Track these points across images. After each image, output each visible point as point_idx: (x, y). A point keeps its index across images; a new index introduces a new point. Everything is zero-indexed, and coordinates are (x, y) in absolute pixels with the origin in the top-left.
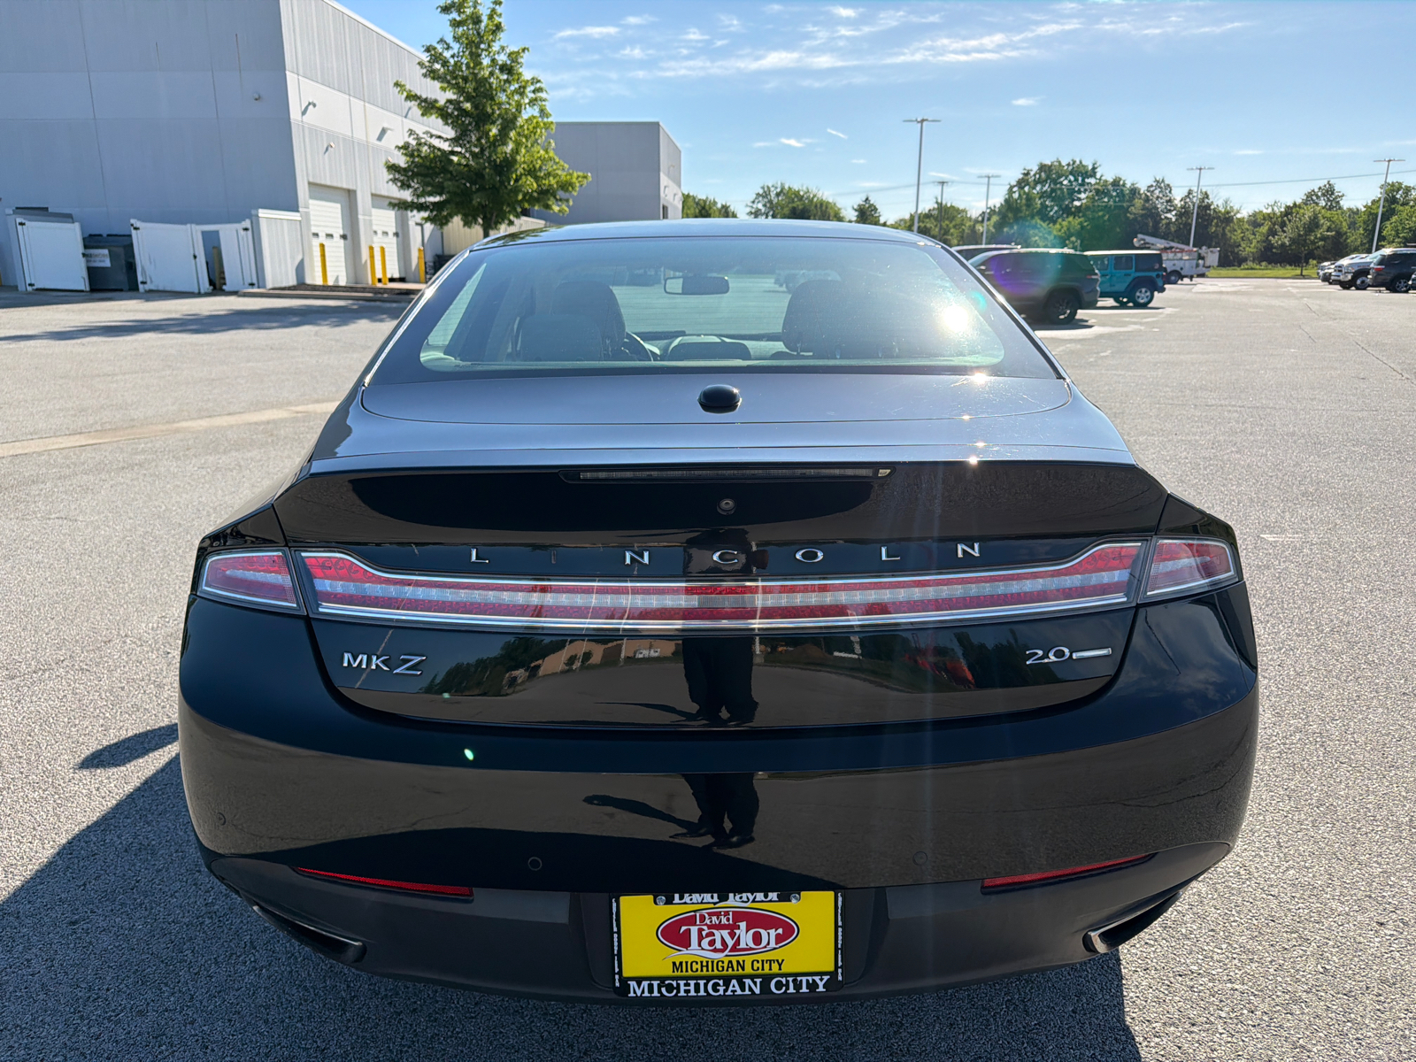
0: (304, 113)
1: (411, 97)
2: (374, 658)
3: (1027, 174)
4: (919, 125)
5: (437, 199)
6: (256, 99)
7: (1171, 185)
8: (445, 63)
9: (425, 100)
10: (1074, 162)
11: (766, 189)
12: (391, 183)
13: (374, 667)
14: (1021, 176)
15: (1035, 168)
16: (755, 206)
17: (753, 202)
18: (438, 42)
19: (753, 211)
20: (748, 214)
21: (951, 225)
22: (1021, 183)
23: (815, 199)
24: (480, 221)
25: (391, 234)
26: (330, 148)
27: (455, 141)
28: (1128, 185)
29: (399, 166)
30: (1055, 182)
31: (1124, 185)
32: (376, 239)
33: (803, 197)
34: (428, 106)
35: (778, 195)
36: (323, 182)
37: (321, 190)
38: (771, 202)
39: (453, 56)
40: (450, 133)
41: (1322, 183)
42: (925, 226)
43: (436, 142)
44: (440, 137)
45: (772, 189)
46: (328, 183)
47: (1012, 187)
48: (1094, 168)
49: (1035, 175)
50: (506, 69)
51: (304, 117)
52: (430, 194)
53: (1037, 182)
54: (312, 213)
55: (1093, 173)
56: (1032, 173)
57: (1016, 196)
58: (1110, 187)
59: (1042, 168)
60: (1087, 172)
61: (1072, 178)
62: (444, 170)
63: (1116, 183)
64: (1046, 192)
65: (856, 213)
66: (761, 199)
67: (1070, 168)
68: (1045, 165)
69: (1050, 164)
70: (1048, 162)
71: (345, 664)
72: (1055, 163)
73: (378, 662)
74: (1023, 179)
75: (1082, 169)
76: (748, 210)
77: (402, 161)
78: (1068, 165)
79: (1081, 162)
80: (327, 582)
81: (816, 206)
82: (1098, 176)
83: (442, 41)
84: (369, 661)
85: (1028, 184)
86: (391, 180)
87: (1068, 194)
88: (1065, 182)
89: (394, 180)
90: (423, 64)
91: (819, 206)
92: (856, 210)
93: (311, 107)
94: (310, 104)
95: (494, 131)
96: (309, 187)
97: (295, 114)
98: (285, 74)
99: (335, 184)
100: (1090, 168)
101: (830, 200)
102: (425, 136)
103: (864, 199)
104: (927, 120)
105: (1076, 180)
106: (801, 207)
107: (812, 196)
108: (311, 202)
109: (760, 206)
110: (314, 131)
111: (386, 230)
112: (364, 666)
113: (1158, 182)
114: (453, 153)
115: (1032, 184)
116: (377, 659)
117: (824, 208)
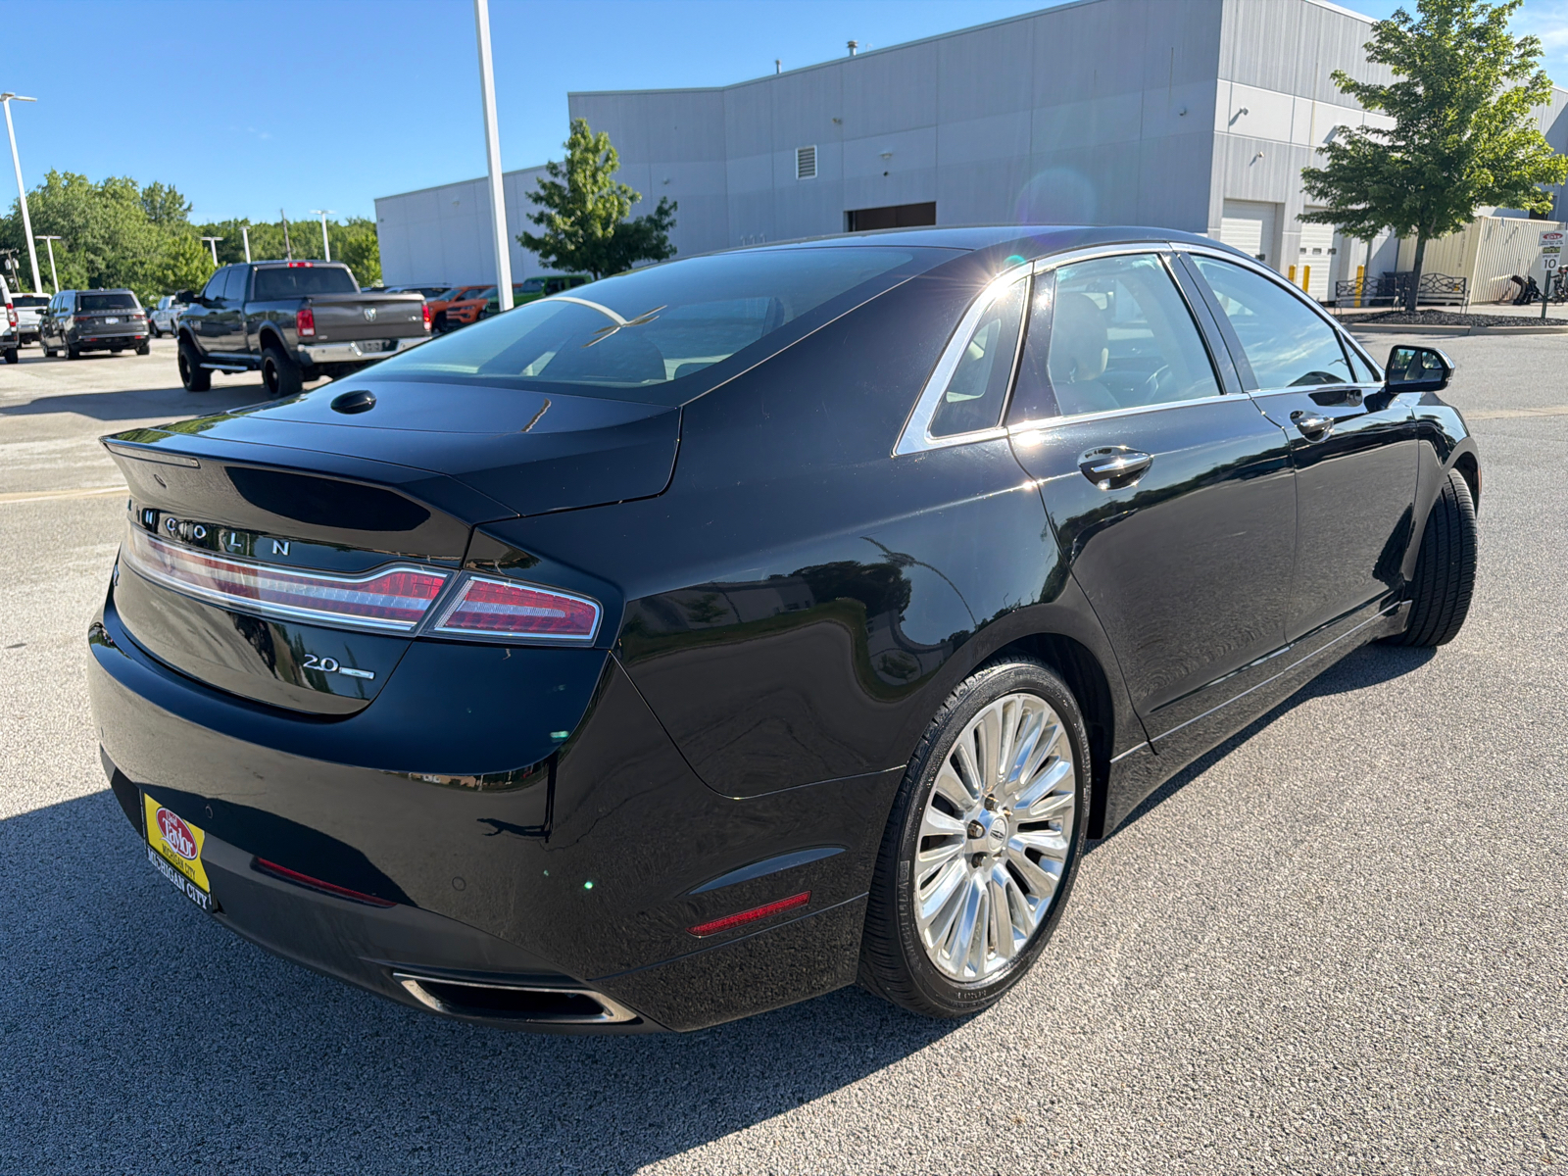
0: (1231, 123)
1: (1351, 87)
5: (1362, 206)
6: (1182, 115)
8: (1399, 39)
9: (1366, 89)
12: (1305, 192)
18: (1393, 16)
24: (1415, 229)
25: (1325, 251)
26: (1258, 158)
27: (1397, 134)
29: (1319, 171)
32: (1302, 257)
34: (1370, 96)
36: (1243, 198)
37: (1238, 207)
39: (1410, 30)
40: (1391, 123)
43: (1373, 138)
44: (1378, 131)
46: (1250, 198)
50: (1481, 34)
51: (1231, 127)
52: (1357, 201)
54: (1222, 232)
62: (1376, 170)
77: (1323, 164)
83: (1399, 13)
86: (1305, 188)
89: (1309, 189)
90: (1371, 45)
93: (1242, 114)
94: (1241, 111)
95: (1452, 114)
96: (1224, 203)
97: (1220, 124)
98: (1216, 82)
99: (1258, 199)
102: (1359, 132)
108: (1224, 220)
110: (1242, 141)
111: (1317, 246)
114: (1394, 148)
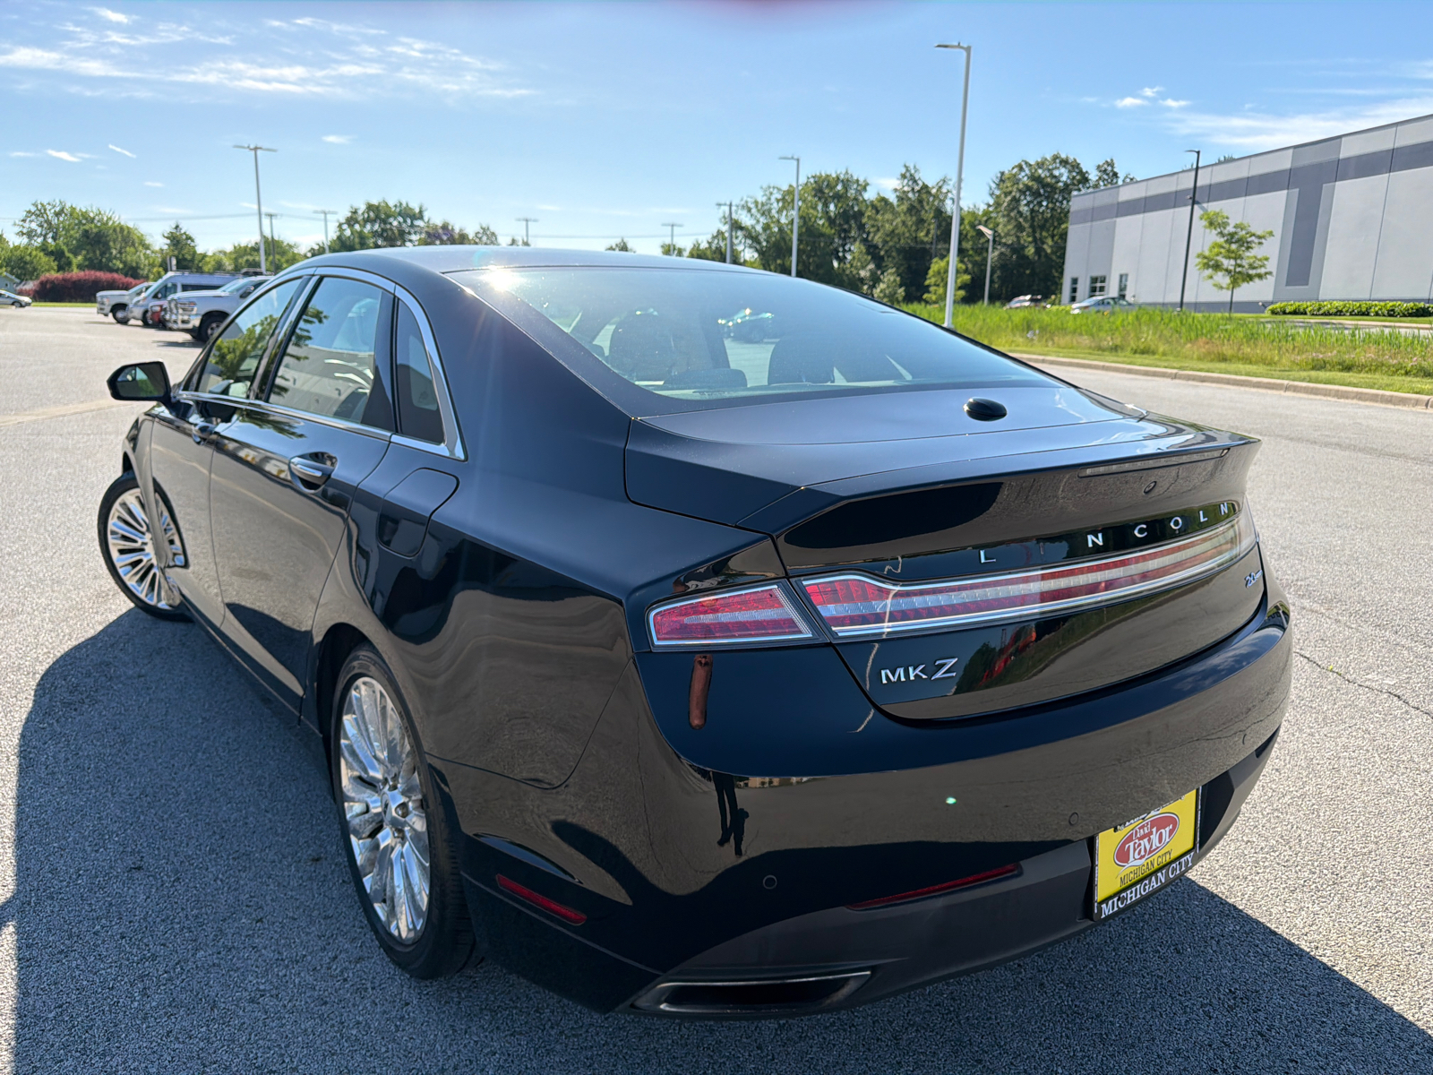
2: (911, 669)
3: (355, 212)
4: (253, 152)
7: (496, 233)
10: (401, 204)
11: (39, 207)
13: (912, 678)
14: (349, 214)
15: (362, 208)
16: (27, 225)
17: (24, 221)
19: (25, 231)
20: (18, 234)
21: (283, 260)
22: (351, 221)
23: (110, 223)
28: (457, 231)
30: (384, 222)
31: (453, 229)
33: (94, 218)
35: (57, 214)
38: (49, 223)
41: (618, 241)
42: (254, 260)
45: (48, 207)
47: (340, 226)
48: (421, 212)
49: (363, 214)
53: (366, 221)
55: (421, 217)
56: (360, 212)
57: (348, 233)
58: (440, 231)
59: (370, 207)
60: (414, 215)
61: (401, 219)
63: (445, 227)
64: (376, 231)
65: (168, 241)
66: (33, 217)
67: (398, 210)
68: (373, 205)
69: (377, 204)
70: (375, 202)
71: (884, 681)
72: (382, 204)
73: (917, 671)
74: (351, 217)
75: (409, 212)
76: (18, 229)
78: (396, 206)
79: (407, 205)
80: (831, 606)
81: (115, 230)
82: (426, 219)
84: (907, 674)
85: (357, 222)
87: (399, 234)
88: (395, 223)
91: (118, 229)
92: (167, 238)
100: (417, 210)
101: (131, 225)
103: (174, 226)
104: (260, 148)
105: (405, 221)
106: (95, 230)
107: (105, 219)
109: (34, 226)
112: (903, 679)
113: (484, 229)
115: (362, 223)
116: (915, 669)
117: (125, 232)
